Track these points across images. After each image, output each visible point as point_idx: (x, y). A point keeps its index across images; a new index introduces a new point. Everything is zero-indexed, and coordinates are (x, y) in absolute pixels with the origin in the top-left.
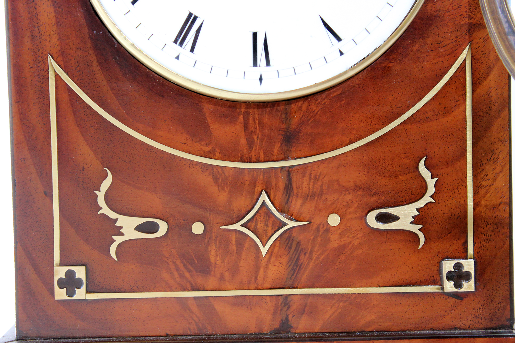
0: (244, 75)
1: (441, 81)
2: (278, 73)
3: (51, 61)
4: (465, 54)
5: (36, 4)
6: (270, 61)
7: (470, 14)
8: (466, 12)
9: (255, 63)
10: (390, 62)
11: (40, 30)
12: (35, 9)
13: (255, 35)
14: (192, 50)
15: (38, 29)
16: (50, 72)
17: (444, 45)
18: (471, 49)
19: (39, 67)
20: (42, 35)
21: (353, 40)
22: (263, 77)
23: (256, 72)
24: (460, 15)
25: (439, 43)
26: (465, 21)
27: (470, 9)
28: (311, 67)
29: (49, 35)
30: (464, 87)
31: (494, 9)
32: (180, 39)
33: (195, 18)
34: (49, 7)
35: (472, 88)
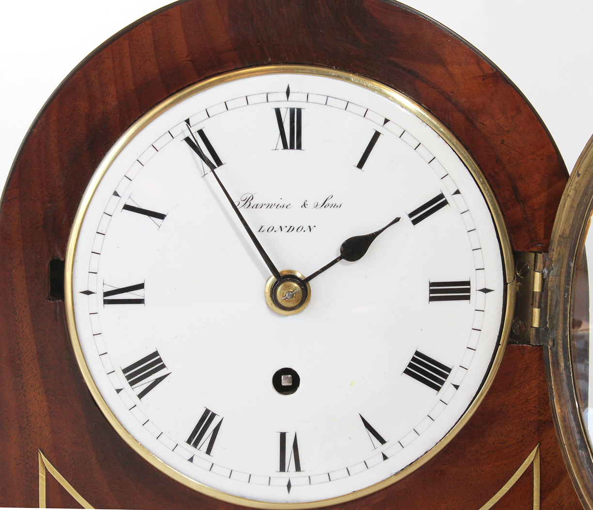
0: (269, 481)
1: (503, 488)
2: (310, 479)
3: (42, 458)
4: (532, 457)
5: (25, 391)
6: (301, 465)
7: (540, 410)
8: (535, 407)
9: (282, 468)
10: (443, 464)
11: (29, 421)
12: (24, 397)
13: (283, 436)
14: (209, 452)
15: (28, 420)
16: (40, 471)
17: (508, 446)
18: (540, 450)
19: (27, 463)
20: (32, 427)
21: (399, 442)
22: (292, 484)
23: (284, 477)
24: (529, 411)
25: (502, 443)
26: (533, 418)
27: (540, 403)
28: (349, 473)
29: (40, 427)
30: (531, 494)
31: (565, 413)
32: (194, 439)
33: (213, 415)
34: (41, 394)
35: (541, 496)
